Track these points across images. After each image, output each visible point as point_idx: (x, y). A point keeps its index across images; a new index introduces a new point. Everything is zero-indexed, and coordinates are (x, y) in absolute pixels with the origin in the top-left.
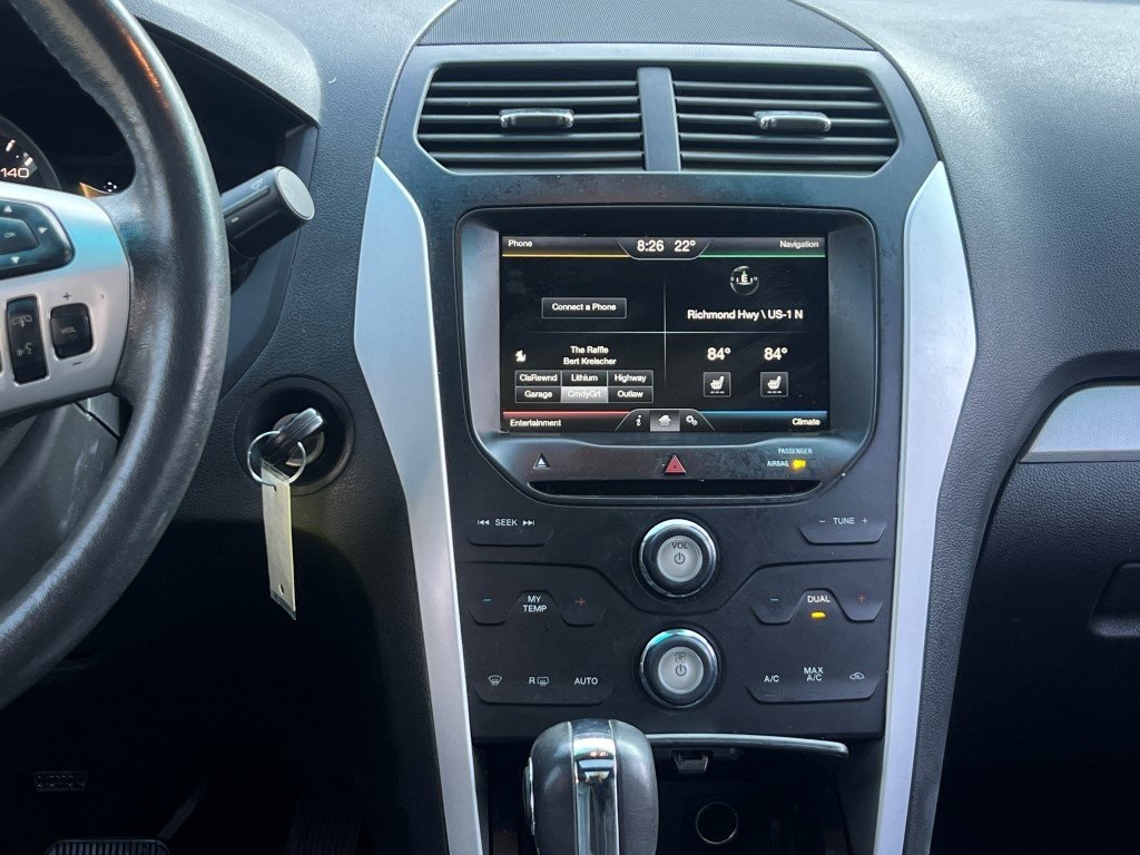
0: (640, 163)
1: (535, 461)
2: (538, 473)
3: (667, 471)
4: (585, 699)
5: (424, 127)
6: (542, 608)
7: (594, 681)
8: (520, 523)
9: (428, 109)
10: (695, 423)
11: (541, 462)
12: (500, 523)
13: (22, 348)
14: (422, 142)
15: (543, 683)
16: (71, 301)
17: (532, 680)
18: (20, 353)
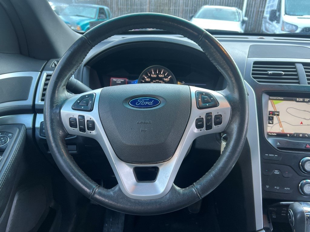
0: (299, 83)
1: (277, 143)
2: (278, 145)
3: (306, 147)
4: (287, 192)
5: (253, 74)
6: (278, 173)
7: (289, 189)
8: (274, 155)
9: (253, 70)
10: (307, 136)
11: (278, 143)
12: (270, 155)
13: (209, 123)
14: (253, 77)
15: (278, 188)
16: (219, 114)
17: (275, 187)
18: (208, 124)
